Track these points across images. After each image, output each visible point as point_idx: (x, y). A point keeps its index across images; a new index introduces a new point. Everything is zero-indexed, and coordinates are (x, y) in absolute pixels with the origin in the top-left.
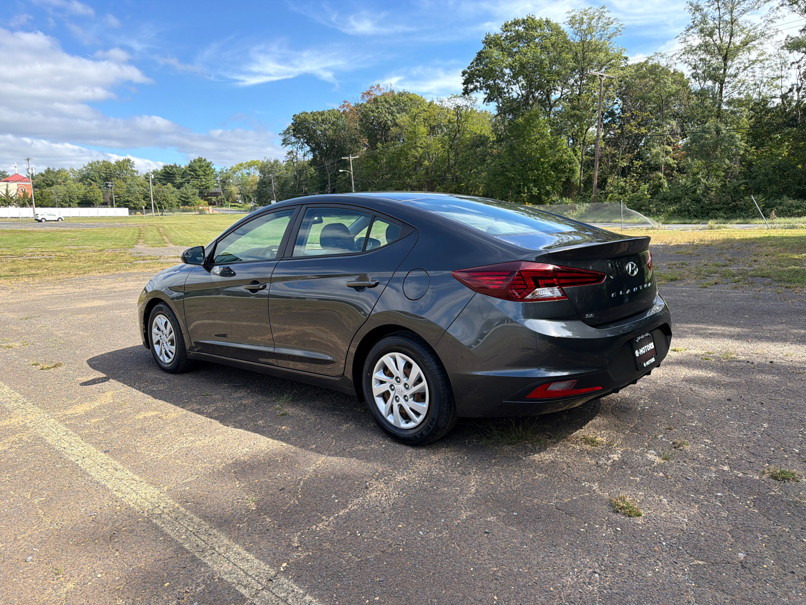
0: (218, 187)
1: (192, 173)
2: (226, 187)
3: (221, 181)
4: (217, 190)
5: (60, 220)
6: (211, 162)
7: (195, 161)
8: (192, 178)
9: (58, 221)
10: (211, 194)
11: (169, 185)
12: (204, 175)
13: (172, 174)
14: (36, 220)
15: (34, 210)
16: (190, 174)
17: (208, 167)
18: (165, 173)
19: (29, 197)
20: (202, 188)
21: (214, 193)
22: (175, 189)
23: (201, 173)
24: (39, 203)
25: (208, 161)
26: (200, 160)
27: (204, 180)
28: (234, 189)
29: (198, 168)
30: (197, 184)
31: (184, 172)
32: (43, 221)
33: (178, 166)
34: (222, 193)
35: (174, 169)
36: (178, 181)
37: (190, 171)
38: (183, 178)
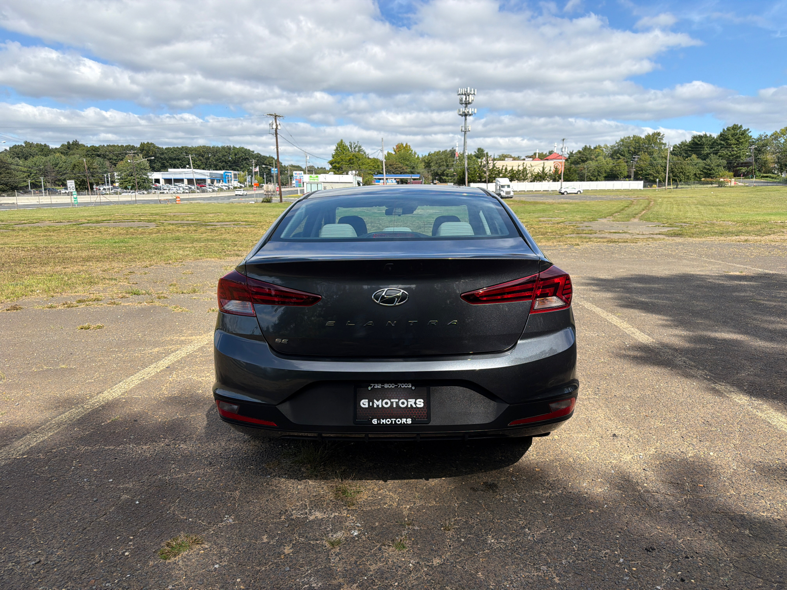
0: (750, 156)
1: (723, 142)
2: (761, 156)
3: (755, 149)
4: (748, 159)
5: (579, 193)
6: (748, 129)
7: (728, 129)
8: (721, 148)
9: (577, 193)
10: (742, 163)
11: (694, 156)
12: (737, 144)
13: (701, 145)
14: (560, 192)
15: (561, 183)
16: (721, 144)
17: (742, 134)
18: (693, 144)
19: (560, 172)
20: (731, 158)
21: (746, 163)
22: (700, 161)
23: (734, 141)
24: (567, 177)
25: (744, 128)
26: (735, 127)
27: (736, 149)
28: (770, 158)
29: (730, 137)
30: (727, 154)
31: (714, 142)
32: (565, 193)
33: (708, 135)
34: (754, 163)
35: (703, 139)
36: (705, 152)
37: (721, 140)
38: (711, 148)
